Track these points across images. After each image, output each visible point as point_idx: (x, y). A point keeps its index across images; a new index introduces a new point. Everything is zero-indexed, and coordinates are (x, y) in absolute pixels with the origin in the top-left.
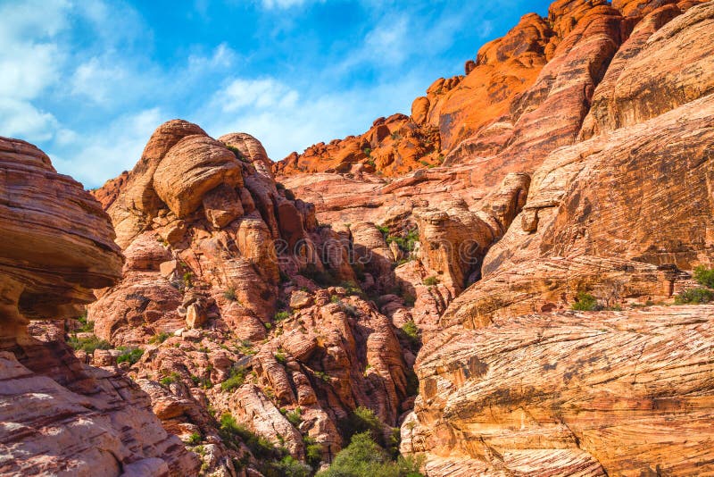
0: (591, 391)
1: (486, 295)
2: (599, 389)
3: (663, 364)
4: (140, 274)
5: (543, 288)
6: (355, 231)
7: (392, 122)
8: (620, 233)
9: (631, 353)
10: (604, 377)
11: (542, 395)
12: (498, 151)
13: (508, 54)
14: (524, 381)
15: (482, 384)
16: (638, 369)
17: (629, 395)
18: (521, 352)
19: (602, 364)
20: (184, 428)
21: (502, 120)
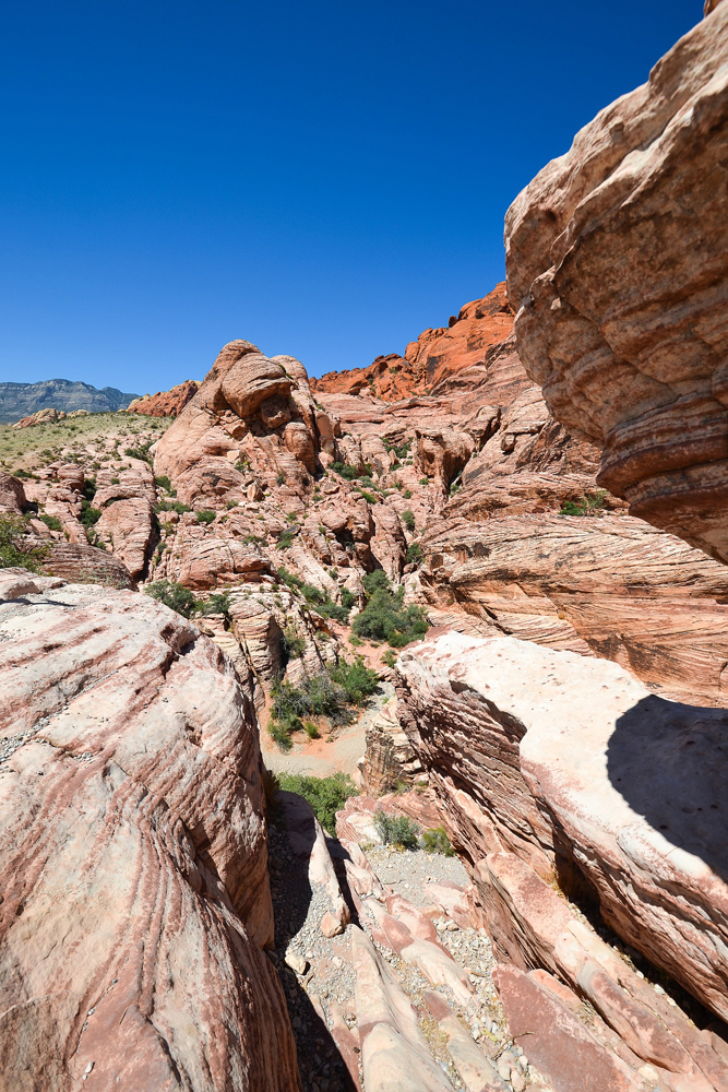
0: (577, 577)
1: (487, 497)
2: (583, 576)
3: (641, 562)
4: (212, 458)
5: (536, 496)
6: (364, 439)
7: (389, 359)
8: (593, 459)
9: (614, 552)
10: (590, 567)
11: (535, 577)
12: (474, 388)
13: (484, 313)
14: (522, 565)
15: (485, 563)
16: (619, 564)
17: (609, 582)
18: (520, 544)
19: (588, 558)
20: (265, 579)
21: (478, 364)
